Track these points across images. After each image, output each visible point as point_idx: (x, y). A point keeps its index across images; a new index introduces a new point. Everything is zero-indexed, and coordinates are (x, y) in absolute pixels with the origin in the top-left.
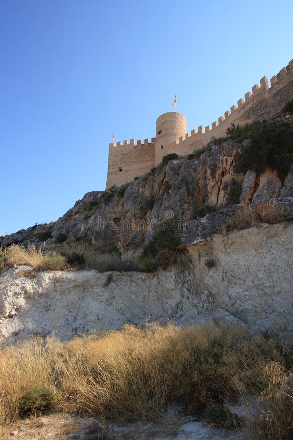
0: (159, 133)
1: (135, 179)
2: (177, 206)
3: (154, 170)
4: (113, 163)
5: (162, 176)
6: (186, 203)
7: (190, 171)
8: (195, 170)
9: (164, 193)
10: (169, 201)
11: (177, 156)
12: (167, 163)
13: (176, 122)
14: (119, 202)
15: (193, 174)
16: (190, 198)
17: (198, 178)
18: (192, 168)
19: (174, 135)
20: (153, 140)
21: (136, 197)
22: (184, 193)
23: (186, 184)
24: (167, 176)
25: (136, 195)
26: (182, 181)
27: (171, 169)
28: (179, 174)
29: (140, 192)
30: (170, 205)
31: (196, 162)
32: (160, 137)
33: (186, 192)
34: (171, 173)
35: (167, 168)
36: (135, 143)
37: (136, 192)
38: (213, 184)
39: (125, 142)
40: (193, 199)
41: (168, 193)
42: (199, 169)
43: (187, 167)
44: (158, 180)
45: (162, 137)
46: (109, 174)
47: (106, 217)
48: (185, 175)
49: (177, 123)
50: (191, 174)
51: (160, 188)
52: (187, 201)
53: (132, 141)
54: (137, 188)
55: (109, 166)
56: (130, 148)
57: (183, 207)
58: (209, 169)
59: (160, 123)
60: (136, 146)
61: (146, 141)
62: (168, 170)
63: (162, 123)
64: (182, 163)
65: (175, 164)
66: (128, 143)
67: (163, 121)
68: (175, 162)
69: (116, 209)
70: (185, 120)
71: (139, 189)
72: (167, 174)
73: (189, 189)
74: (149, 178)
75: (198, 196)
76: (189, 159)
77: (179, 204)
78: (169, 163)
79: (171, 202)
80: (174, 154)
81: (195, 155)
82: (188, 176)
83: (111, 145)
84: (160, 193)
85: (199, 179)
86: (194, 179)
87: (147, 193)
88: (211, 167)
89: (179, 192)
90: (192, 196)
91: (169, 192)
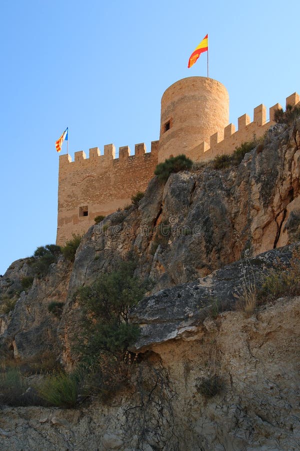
0: (167, 126)
1: (96, 220)
2: (181, 273)
3: (137, 199)
4: (69, 199)
5: (153, 209)
6: (203, 266)
7: (217, 195)
8: (229, 194)
9: (156, 247)
10: (166, 264)
11: (190, 162)
12: (166, 178)
13: (206, 100)
14: (66, 272)
15: (225, 202)
16: (213, 255)
17: (234, 210)
18: (222, 189)
19: (200, 130)
20: (155, 145)
21: (96, 259)
22: (199, 243)
23: (205, 223)
24: (164, 211)
25: (97, 254)
26: (196, 217)
27: (173, 191)
28: (191, 203)
29: (107, 248)
30: (168, 273)
31: (232, 174)
32: (169, 138)
33: (204, 243)
34: (173, 200)
35: (166, 190)
36: (116, 155)
37: (97, 248)
38: (266, 218)
39: (93, 152)
40: (219, 258)
41: (165, 247)
42: (238, 191)
43: (210, 186)
44: (145, 220)
45: (173, 136)
46: (61, 222)
47: (41, 304)
48: (203, 204)
49: (209, 104)
50: (218, 203)
51: (149, 239)
52: (204, 261)
53: (108, 149)
54: (100, 240)
55: (60, 206)
56: (104, 164)
57: (196, 276)
58: (257, 182)
59: (169, 103)
60: (117, 160)
61: (139, 147)
62: (167, 196)
63: (173, 104)
64: (199, 179)
65: (184, 182)
66: (100, 153)
67: (176, 99)
68: (185, 176)
69: (61, 287)
70: (228, 97)
71: (104, 243)
72: (164, 207)
73: (210, 237)
74: (128, 218)
75: (233, 253)
76: (217, 168)
77: (187, 269)
78: (170, 180)
79: (170, 265)
80: (183, 158)
81: (232, 159)
82: (212, 206)
83: (63, 159)
84: (150, 247)
85: (236, 214)
86: (224, 212)
87: (122, 250)
88: (263, 178)
89: (188, 243)
90: (219, 251)
91: (167, 246)
